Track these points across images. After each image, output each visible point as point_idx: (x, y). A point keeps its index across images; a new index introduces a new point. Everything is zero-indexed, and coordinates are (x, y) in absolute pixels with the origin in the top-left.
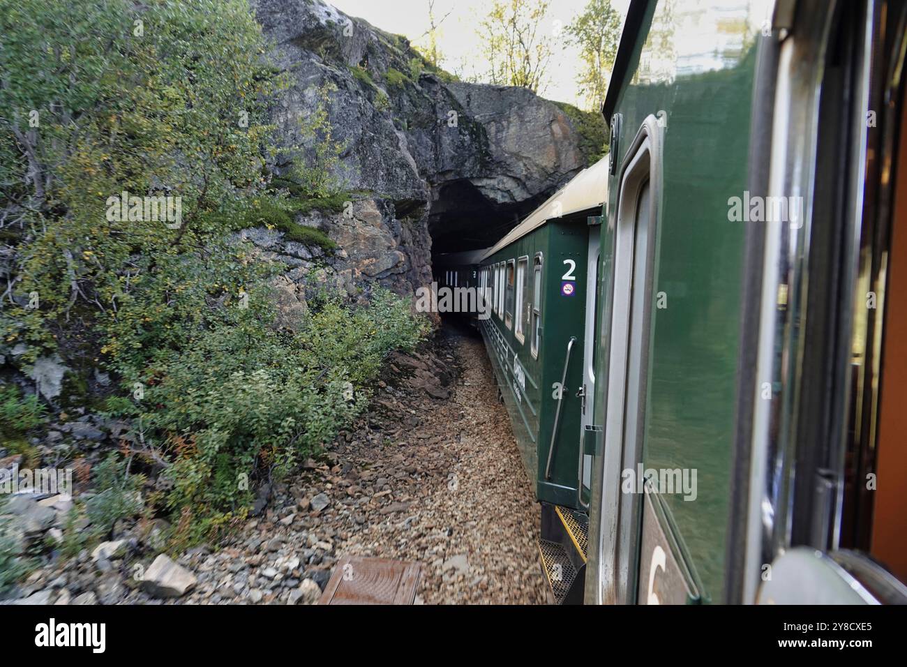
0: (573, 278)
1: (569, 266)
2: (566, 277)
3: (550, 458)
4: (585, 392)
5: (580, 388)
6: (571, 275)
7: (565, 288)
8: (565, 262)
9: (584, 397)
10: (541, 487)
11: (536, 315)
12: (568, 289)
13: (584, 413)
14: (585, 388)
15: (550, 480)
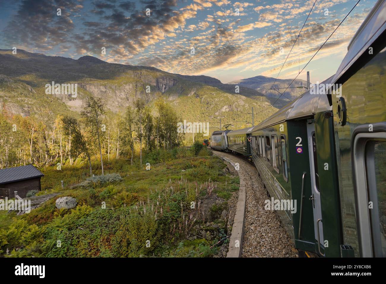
0: (301, 145)
1: (299, 140)
2: (298, 145)
3: (300, 229)
4: (314, 197)
5: (311, 196)
6: (300, 144)
7: (298, 150)
8: (297, 138)
9: (314, 200)
10: (296, 242)
11: (284, 161)
12: (299, 150)
13: (314, 208)
14: (313, 196)
15: (301, 239)
